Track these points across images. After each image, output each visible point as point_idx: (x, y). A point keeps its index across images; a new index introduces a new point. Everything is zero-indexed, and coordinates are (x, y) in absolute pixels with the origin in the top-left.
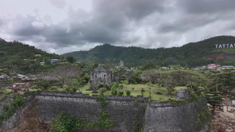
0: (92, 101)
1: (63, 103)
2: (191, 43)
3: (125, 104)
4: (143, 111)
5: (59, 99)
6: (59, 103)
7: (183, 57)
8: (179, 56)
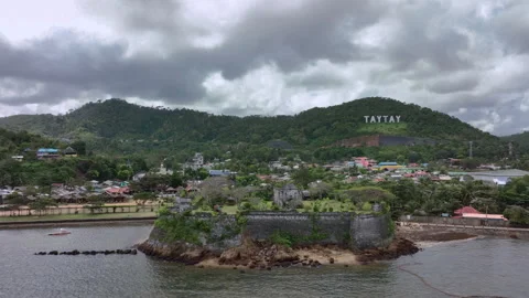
0: (304, 218)
1: (276, 222)
2: (316, 108)
3: (332, 218)
4: (349, 224)
5: (270, 218)
6: (269, 221)
7: (304, 139)
8: (295, 138)
